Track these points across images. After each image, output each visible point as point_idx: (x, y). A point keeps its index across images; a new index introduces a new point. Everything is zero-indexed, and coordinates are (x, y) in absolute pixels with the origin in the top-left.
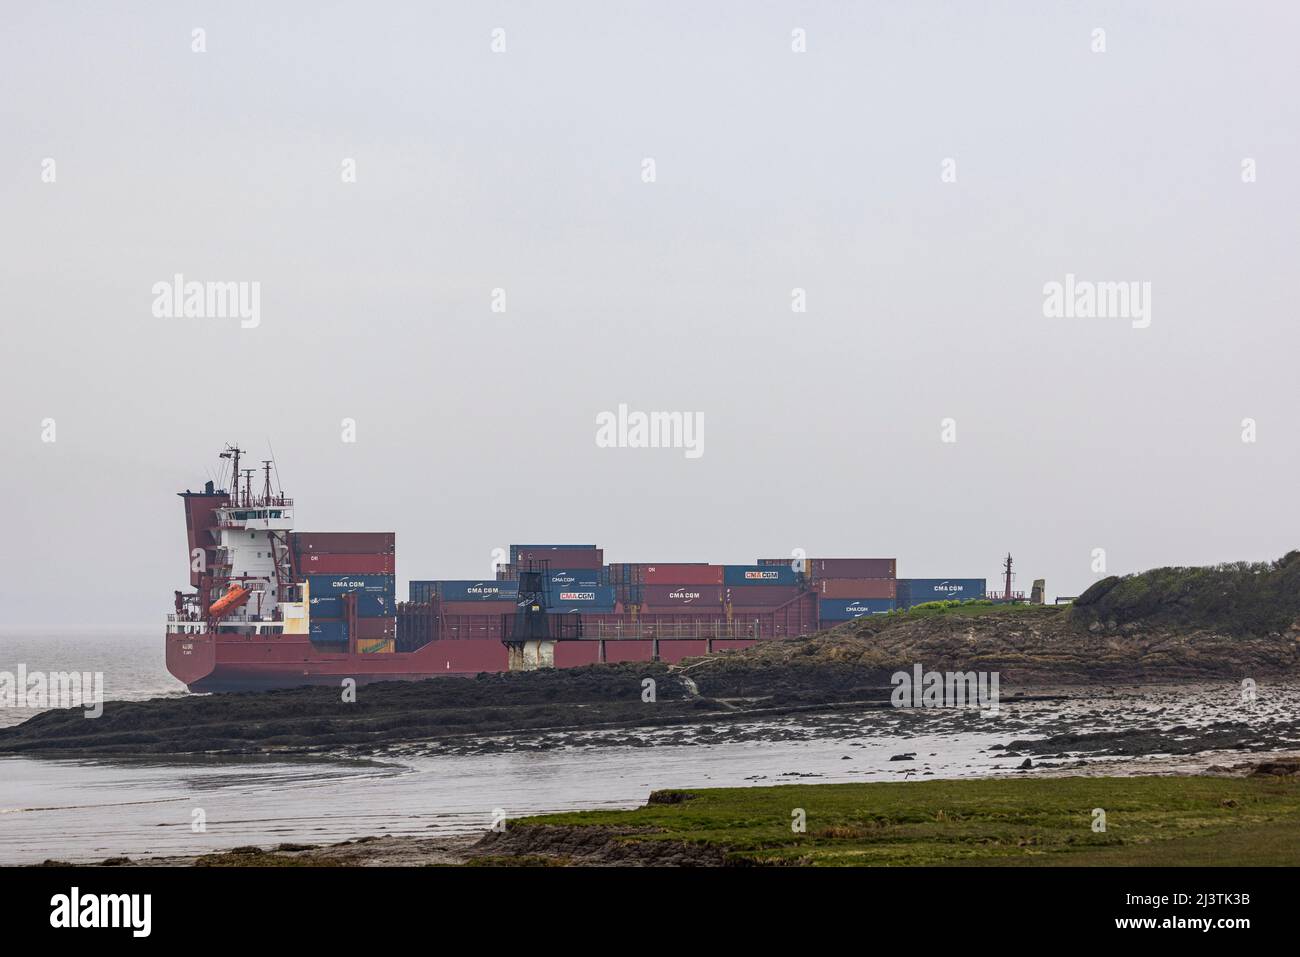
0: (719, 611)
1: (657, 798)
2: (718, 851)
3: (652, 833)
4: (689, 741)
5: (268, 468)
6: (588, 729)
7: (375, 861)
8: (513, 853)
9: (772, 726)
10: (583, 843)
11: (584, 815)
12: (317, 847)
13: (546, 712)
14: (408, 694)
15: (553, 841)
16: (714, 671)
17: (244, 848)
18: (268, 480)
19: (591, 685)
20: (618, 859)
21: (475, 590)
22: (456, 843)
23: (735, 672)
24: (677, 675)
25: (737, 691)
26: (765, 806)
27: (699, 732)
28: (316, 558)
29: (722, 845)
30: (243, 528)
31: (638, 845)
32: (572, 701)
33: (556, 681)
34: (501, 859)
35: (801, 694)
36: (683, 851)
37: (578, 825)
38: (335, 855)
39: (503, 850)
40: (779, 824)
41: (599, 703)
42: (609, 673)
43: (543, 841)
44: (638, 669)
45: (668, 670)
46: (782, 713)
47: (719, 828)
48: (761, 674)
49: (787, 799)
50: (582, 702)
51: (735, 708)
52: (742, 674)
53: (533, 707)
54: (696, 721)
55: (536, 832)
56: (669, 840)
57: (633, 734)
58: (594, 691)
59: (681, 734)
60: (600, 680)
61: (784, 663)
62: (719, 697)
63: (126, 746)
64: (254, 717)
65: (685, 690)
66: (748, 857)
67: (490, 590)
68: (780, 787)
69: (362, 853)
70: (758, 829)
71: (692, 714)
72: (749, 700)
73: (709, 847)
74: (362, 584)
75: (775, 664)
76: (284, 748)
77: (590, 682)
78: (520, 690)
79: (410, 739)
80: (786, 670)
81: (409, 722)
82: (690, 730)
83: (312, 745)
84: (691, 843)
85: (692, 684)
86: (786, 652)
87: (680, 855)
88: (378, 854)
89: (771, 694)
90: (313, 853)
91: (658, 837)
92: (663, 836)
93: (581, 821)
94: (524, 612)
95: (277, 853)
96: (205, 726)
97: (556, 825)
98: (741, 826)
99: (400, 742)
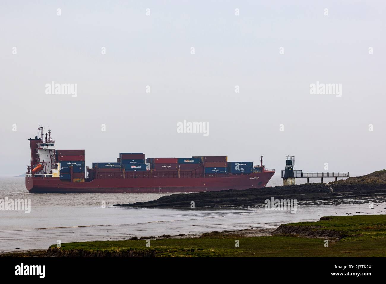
0: (176, 171)
1: (322, 219)
2: (338, 233)
3: (321, 228)
4: (331, 204)
5: (50, 132)
6: (304, 201)
7: (248, 235)
8: (284, 233)
9: (353, 200)
10: (303, 230)
11: (303, 223)
12: (233, 231)
13: (293, 196)
14: (257, 192)
15: (295, 230)
16: (338, 185)
17: (215, 232)
18: (50, 136)
19: (305, 189)
20: (312, 235)
21: (108, 165)
22: (270, 230)
23: (343, 186)
24: (328, 187)
25: (344, 191)
26: (351, 221)
27: (333, 202)
28: (62, 157)
29: (339, 231)
30: (42, 149)
31: (317, 231)
32: (300, 193)
33: (296, 188)
34: (281, 235)
35: (360, 191)
36: (329, 232)
37: (302, 226)
38: (238, 233)
39: (282, 232)
40: (355, 225)
41: (308, 194)
42: (309, 186)
43: (292, 230)
44: (317, 185)
45: (325, 185)
46: (355, 197)
47: (339, 227)
48: (350, 186)
49: (357, 219)
50: (303, 194)
51: (343, 195)
52: (345, 186)
53: (290, 195)
54: (333, 199)
55: (291, 228)
56: (325, 230)
57: (316, 202)
58: (306, 191)
59: (329, 202)
60: (307, 188)
61: (356, 183)
62: (339, 192)
63: (184, 205)
64: (217, 197)
65: (330, 191)
66: (346, 234)
67: (112, 165)
68: (355, 216)
69: (245, 233)
70: (349, 227)
71: (332, 197)
72: (347, 193)
73: (336, 231)
74: (75, 164)
75: (354, 184)
76: (225, 206)
77: (305, 188)
78: (286, 191)
79: (258, 203)
80: (356, 185)
81: (257, 199)
82: (331, 201)
83: (232, 205)
84: (331, 230)
85: (332, 189)
86: (356, 180)
87: (328, 234)
88: (249, 233)
89: (353, 191)
90: (232, 233)
91: (322, 229)
92: (324, 229)
93: (302, 225)
94: (287, 170)
95: (223, 233)
96: (204, 200)
97: (296, 226)
98: (345, 226)
99: (255, 204)
